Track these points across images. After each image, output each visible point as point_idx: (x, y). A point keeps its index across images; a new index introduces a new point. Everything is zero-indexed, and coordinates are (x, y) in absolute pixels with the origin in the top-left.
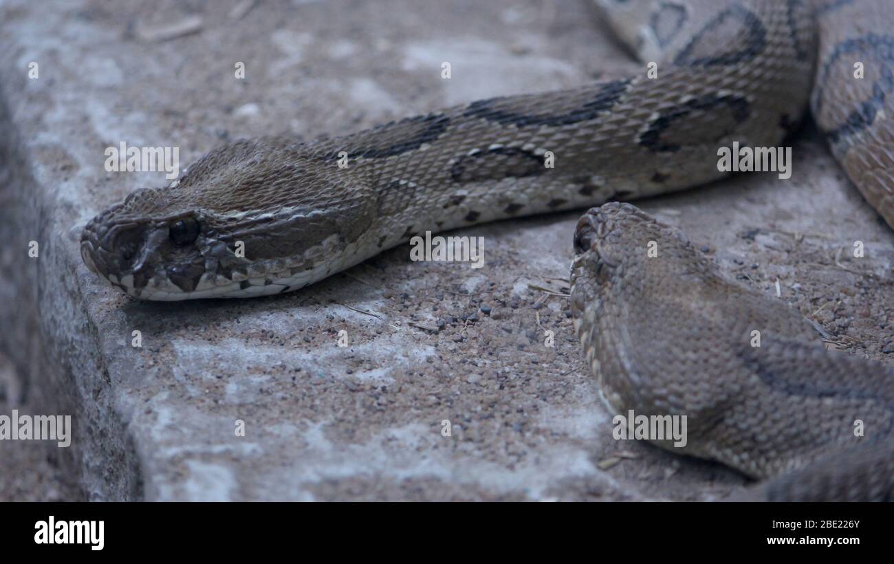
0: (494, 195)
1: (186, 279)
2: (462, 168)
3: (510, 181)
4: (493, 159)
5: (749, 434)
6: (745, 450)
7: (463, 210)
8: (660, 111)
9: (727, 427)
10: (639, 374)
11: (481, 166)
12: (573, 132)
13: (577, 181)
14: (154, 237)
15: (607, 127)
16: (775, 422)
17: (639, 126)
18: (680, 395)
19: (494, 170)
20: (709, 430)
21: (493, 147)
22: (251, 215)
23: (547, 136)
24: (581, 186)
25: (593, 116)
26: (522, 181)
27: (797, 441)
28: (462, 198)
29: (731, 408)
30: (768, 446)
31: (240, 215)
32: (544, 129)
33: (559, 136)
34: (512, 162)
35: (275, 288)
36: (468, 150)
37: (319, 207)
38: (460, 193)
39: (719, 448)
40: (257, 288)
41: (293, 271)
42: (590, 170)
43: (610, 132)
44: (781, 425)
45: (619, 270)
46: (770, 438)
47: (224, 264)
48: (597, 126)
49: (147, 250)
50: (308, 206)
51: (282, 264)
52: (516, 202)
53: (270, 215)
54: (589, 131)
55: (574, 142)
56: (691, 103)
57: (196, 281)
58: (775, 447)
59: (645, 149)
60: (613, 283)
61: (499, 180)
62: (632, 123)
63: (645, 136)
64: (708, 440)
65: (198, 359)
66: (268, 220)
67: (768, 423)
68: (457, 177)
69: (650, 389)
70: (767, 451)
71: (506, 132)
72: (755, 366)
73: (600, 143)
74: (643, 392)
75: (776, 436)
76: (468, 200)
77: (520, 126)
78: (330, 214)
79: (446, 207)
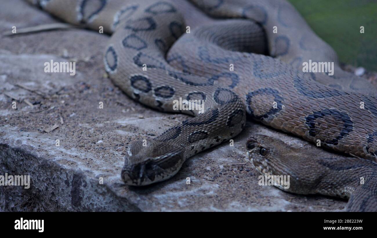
0: (199, 145)
1: (152, 178)
2: (191, 139)
3: (201, 141)
4: (196, 135)
5: (330, 183)
6: (329, 188)
7: (194, 150)
8: (229, 115)
9: (323, 183)
10: (295, 174)
11: (194, 137)
12: (212, 124)
13: (215, 138)
14: (143, 167)
15: (219, 122)
16: (338, 178)
17: (226, 120)
18: (308, 177)
19: (197, 138)
20: (317, 185)
21: (195, 132)
22: (162, 157)
23: (206, 127)
24: (216, 139)
25: (215, 120)
26: (204, 140)
27: (346, 182)
28: (194, 147)
29: (323, 178)
30: (337, 185)
31: (159, 158)
32: (205, 125)
33: (209, 126)
34: (200, 135)
35: (169, 177)
36: (190, 134)
37: (176, 152)
38: (193, 146)
39: (320, 189)
40: (166, 177)
41: (173, 171)
42: (217, 134)
43: (220, 123)
44: (340, 178)
45: (271, 150)
46: (337, 183)
47: (159, 172)
48: (217, 122)
49: (142, 171)
50: (174, 152)
51: (171, 169)
52: (204, 146)
53: (166, 156)
54: (215, 124)
55: (213, 127)
56: (234, 112)
57: (154, 177)
58: (339, 185)
59: (228, 126)
60: (271, 154)
61: (199, 141)
62: (224, 120)
63: (228, 123)
64: (317, 188)
65: (164, 198)
66: (166, 158)
67: (336, 179)
68: (190, 142)
69: (299, 178)
70: (337, 186)
71: (196, 128)
72: (327, 165)
73: (219, 127)
74: (297, 179)
75: (339, 182)
76: (195, 147)
77: (198, 126)
78: (179, 154)
79: (191, 150)
